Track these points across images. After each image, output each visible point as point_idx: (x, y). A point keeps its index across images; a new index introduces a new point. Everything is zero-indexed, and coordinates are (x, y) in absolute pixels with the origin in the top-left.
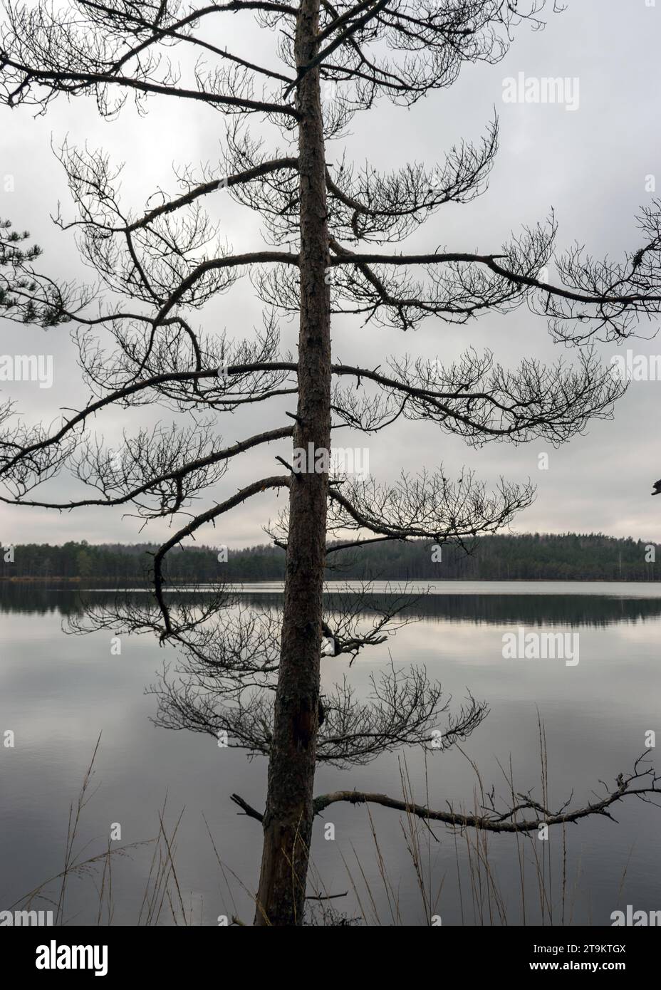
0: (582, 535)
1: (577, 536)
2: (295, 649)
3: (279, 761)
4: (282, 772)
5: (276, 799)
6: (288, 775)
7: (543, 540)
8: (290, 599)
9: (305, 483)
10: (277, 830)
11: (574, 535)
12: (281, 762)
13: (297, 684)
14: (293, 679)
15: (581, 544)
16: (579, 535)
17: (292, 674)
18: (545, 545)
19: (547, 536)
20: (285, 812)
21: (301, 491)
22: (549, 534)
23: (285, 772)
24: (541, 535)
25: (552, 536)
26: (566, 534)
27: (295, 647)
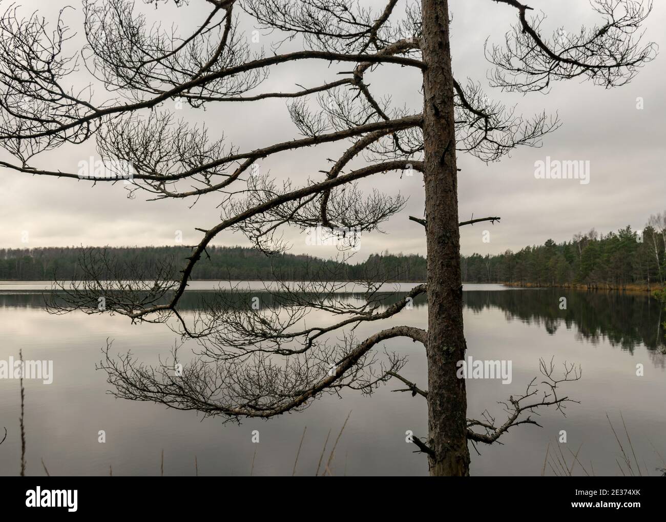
0: (245, 248)
1: (242, 248)
2: (452, 308)
3: (448, 402)
4: (453, 411)
5: (449, 434)
6: (458, 413)
7: (218, 250)
8: (443, 265)
9: (448, 167)
10: (453, 460)
11: (240, 247)
12: (451, 403)
13: (456, 337)
14: (453, 333)
15: (245, 254)
16: (244, 248)
17: (453, 329)
18: (219, 254)
19: (221, 248)
20: (458, 444)
21: (444, 174)
22: (222, 247)
23: (456, 411)
24: (216, 247)
25: (224, 248)
26: (235, 247)
27: (453, 305)
